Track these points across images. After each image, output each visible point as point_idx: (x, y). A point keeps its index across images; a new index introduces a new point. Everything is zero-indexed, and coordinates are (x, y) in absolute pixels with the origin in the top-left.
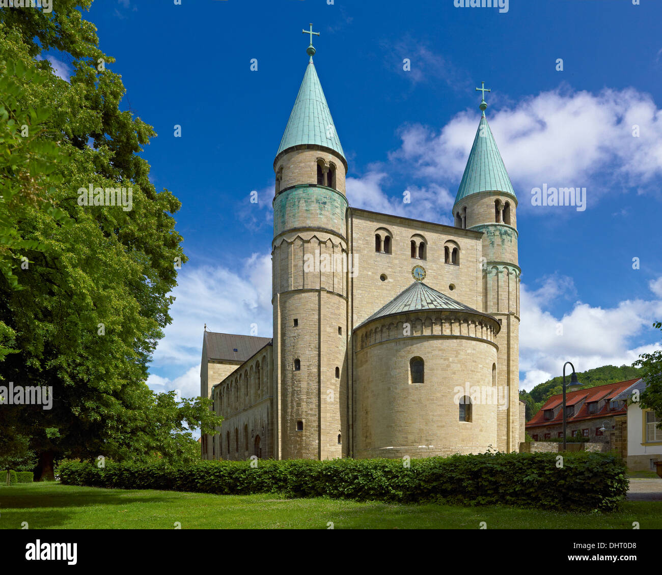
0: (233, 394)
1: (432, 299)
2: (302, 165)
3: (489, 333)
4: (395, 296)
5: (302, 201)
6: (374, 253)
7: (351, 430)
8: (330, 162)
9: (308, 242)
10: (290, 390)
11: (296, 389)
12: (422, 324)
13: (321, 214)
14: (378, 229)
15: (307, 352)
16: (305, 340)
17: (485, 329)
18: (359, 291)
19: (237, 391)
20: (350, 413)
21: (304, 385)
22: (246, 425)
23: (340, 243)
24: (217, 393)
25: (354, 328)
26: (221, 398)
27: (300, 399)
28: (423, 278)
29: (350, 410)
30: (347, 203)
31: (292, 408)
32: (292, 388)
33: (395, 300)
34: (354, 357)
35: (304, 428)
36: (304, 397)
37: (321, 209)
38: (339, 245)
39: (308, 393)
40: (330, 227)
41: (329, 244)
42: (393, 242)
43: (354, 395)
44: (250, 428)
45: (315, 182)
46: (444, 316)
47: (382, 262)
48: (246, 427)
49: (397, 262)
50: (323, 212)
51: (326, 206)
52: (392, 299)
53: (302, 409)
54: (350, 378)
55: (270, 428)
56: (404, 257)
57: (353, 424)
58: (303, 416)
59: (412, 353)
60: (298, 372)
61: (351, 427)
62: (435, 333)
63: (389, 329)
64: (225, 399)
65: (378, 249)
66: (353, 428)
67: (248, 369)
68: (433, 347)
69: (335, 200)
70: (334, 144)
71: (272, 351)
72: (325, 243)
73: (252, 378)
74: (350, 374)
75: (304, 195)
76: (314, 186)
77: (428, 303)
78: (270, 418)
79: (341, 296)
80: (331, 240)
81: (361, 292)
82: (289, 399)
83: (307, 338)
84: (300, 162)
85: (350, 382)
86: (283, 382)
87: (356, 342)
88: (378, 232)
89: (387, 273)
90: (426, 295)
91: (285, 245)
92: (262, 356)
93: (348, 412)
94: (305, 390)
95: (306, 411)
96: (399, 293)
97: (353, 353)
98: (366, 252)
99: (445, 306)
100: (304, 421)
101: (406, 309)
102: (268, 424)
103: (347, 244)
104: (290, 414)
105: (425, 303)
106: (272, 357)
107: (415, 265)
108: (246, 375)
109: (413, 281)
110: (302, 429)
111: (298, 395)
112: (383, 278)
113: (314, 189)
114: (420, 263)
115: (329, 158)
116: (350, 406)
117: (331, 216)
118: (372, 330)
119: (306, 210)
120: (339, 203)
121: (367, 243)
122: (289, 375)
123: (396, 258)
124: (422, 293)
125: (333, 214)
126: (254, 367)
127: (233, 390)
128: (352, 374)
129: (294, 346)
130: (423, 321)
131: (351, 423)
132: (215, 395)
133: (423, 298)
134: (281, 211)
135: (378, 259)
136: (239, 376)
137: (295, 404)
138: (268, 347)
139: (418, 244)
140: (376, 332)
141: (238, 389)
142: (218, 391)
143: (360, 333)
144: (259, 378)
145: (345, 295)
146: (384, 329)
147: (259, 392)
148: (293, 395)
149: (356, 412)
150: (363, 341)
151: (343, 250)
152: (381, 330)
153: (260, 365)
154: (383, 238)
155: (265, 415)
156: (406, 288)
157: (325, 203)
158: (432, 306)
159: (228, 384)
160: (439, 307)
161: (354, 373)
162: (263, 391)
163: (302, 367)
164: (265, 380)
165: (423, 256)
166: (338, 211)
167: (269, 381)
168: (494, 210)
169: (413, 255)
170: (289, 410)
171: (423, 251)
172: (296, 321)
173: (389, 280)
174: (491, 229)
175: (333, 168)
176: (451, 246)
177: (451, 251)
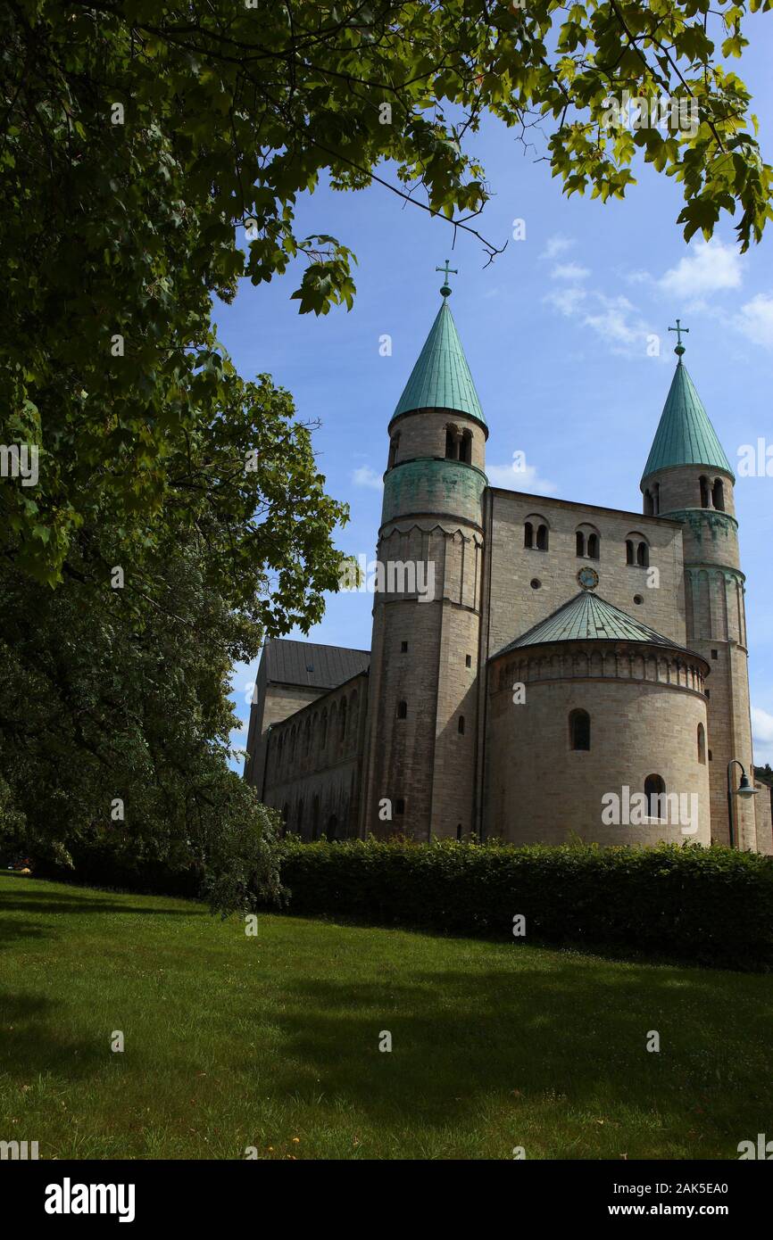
0: (301, 742)
1: (605, 622)
2: (426, 432)
3: (690, 676)
4: (552, 611)
5: (424, 479)
6: (522, 550)
7: (478, 818)
8: (464, 428)
9: (430, 533)
10: (389, 748)
11: (398, 747)
12: (588, 659)
13: (448, 497)
14: (528, 516)
15: (418, 692)
16: (416, 673)
17: (682, 670)
18: (498, 603)
19: (308, 740)
20: (479, 790)
21: (410, 742)
22: (317, 797)
23: (474, 536)
24: (275, 738)
25: (490, 656)
26: (280, 747)
27: (403, 765)
28: (595, 586)
29: (479, 785)
30: (487, 480)
31: (391, 777)
32: (393, 746)
33: (552, 616)
34: (489, 701)
35: (405, 811)
36: (409, 761)
37: (449, 491)
38: (473, 539)
39: (415, 755)
40: (461, 515)
41: (457, 538)
42: (549, 533)
43: (486, 761)
44: (323, 802)
45: (442, 453)
46: (619, 650)
47: (534, 562)
48: (316, 800)
49: (555, 561)
50: (451, 495)
51: (456, 487)
52: (548, 615)
53: (404, 779)
54: (481, 734)
55: (354, 806)
56: (566, 555)
57: (481, 809)
58: (406, 791)
59: (573, 702)
60: (403, 721)
61: (479, 813)
62: (607, 674)
63: (539, 664)
64: (287, 749)
65: (528, 544)
66: (481, 816)
67: (329, 707)
68: (604, 696)
69: (469, 478)
70: (471, 407)
71: (367, 684)
72: (452, 536)
73: (334, 721)
74: (481, 727)
75: (426, 471)
76: (442, 460)
77: (597, 629)
78: (355, 790)
79: (471, 610)
80: (461, 533)
81: (501, 604)
82: (387, 763)
83: (420, 670)
84: (424, 428)
85: (481, 740)
86: (380, 735)
87: (492, 677)
88: (529, 520)
89: (540, 577)
90: (596, 614)
91: (396, 535)
92: (352, 690)
93: (475, 787)
94: (411, 751)
95: (411, 784)
96: (558, 607)
97: (486, 696)
98: (510, 547)
99: (622, 636)
100: (406, 799)
101: (564, 637)
102: (352, 798)
103: (484, 536)
104: (386, 786)
105: (592, 629)
106: (366, 693)
107: (582, 567)
108: (324, 716)
109: (579, 590)
110: (403, 813)
111: (400, 757)
112: (535, 584)
113: (441, 463)
114: (590, 564)
115: (463, 424)
116: (479, 779)
117: (462, 499)
118: (514, 663)
119: (428, 491)
120: (475, 482)
121: (513, 536)
122: (390, 726)
123: (553, 557)
124: (590, 610)
125: (466, 497)
126: (338, 704)
127: (301, 736)
128: (485, 728)
129: (399, 681)
130: (589, 657)
131: (479, 806)
132: (272, 741)
133: (591, 619)
134: (394, 490)
135: (528, 558)
136: (312, 716)
137: (395, 771)
138: (362, 678)
139: (586, 537)
140: (520, 668)
141: (309, 736)
142: (277, 734)
143: (498, 666)
144: (344, 723)
145: (477, 608)
146: (533, 664)
147: (342, 745)
148: (392, 757)
149: (487, 787)
150: (501, 678)
151: (477, 545)
152: (528, 665)
153: (348, 704)
154: (535, 529)
155: (348, 784)
156: (568, 600)
157: (455, 482)
158: (602, 635)
159: (294, 726)
160: (612, 636)
161: (488, 726)
162: (347, 745)
163: (409, 715)
164: (353, 727)
165: (594, 554)
166: (473, 492)
167: (358, 730)
168: (698, 491)
169: (580, 553)
170: (385, 780)
171: (594, 545)
172: (405, 645)
173: (544, 587)
174: (696, 517)
175: (468, 435)
176: (636, 540)
177: (636, 547)
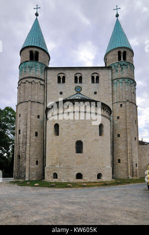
6: (57, 84)
7: (45, 159)
9: (25, 83)
13: (30, 72)
15: (23, 127)
18: (49, 100)
21: (21, 140)
23: (40, 82)
35: (20, 158)
36: (21, 145)
37: (30, 70)
40: (34, 76)
41: (33, 83)
42: (66, 78)
45: (28, 59)
47: (61, 87)
49: (67, 86)
51: (33, 68)
53: (20, 150)
54: (45, 136)
56: (71, 84)
58: (21, 153)
65: (59, 82)
69: (37, 65)
72: (31, 82)
74: (45, 134)
75: (24, 65)
80: (34, 81)
83: (23, 121)
85: (45, 138)
88: (59, 75)
89: (63, 91)
94: (21, 142)
97: (46, 126)
98: (53, 84)
103: (44, 82)
107: (77, 86)
109: (75, 93)
112: (61, 93)
113: (28, 62)
114: (79, 85)
115: (34, 50)
117: (35, 72)
120: (40, 66)
121: (54, 80)
123: (67, 84)
129: (19, 125)
135: (59, 86)
137: (18, 148)
139: (78, 77)
145: (42, 103)
151: (41, 85)
154: (61, 77)
163: (21, 133)
165: (81, 82)
169: (76, 82)
170: (17, 151)
173: (64, 94)
174: (116, 64)
175: (37, 53)
176: (95, 76)
177: (95, 78)
